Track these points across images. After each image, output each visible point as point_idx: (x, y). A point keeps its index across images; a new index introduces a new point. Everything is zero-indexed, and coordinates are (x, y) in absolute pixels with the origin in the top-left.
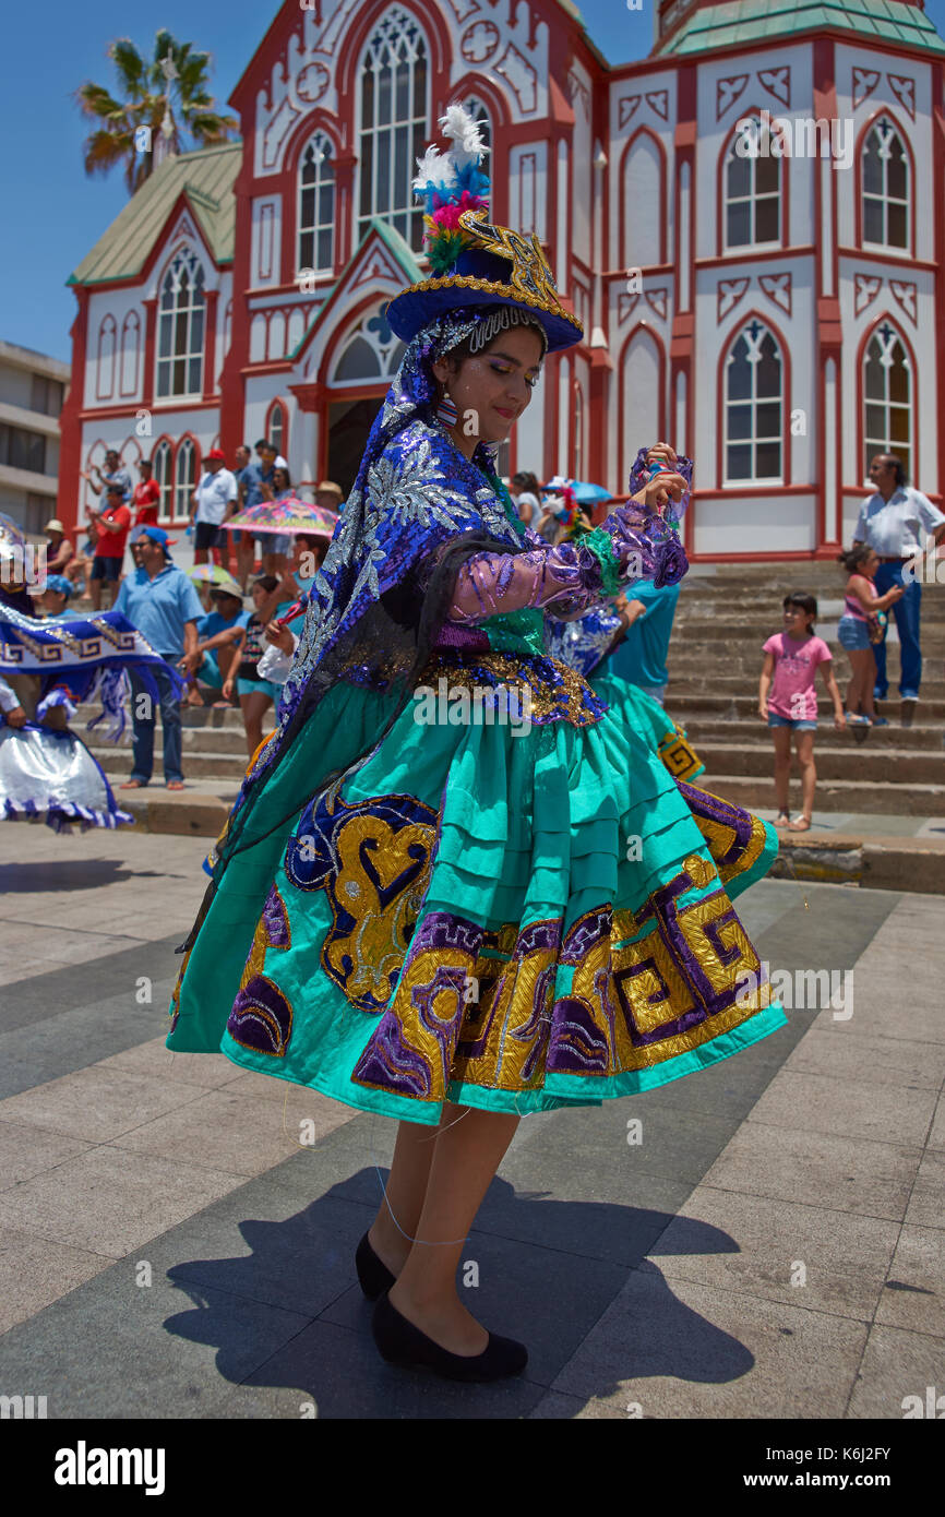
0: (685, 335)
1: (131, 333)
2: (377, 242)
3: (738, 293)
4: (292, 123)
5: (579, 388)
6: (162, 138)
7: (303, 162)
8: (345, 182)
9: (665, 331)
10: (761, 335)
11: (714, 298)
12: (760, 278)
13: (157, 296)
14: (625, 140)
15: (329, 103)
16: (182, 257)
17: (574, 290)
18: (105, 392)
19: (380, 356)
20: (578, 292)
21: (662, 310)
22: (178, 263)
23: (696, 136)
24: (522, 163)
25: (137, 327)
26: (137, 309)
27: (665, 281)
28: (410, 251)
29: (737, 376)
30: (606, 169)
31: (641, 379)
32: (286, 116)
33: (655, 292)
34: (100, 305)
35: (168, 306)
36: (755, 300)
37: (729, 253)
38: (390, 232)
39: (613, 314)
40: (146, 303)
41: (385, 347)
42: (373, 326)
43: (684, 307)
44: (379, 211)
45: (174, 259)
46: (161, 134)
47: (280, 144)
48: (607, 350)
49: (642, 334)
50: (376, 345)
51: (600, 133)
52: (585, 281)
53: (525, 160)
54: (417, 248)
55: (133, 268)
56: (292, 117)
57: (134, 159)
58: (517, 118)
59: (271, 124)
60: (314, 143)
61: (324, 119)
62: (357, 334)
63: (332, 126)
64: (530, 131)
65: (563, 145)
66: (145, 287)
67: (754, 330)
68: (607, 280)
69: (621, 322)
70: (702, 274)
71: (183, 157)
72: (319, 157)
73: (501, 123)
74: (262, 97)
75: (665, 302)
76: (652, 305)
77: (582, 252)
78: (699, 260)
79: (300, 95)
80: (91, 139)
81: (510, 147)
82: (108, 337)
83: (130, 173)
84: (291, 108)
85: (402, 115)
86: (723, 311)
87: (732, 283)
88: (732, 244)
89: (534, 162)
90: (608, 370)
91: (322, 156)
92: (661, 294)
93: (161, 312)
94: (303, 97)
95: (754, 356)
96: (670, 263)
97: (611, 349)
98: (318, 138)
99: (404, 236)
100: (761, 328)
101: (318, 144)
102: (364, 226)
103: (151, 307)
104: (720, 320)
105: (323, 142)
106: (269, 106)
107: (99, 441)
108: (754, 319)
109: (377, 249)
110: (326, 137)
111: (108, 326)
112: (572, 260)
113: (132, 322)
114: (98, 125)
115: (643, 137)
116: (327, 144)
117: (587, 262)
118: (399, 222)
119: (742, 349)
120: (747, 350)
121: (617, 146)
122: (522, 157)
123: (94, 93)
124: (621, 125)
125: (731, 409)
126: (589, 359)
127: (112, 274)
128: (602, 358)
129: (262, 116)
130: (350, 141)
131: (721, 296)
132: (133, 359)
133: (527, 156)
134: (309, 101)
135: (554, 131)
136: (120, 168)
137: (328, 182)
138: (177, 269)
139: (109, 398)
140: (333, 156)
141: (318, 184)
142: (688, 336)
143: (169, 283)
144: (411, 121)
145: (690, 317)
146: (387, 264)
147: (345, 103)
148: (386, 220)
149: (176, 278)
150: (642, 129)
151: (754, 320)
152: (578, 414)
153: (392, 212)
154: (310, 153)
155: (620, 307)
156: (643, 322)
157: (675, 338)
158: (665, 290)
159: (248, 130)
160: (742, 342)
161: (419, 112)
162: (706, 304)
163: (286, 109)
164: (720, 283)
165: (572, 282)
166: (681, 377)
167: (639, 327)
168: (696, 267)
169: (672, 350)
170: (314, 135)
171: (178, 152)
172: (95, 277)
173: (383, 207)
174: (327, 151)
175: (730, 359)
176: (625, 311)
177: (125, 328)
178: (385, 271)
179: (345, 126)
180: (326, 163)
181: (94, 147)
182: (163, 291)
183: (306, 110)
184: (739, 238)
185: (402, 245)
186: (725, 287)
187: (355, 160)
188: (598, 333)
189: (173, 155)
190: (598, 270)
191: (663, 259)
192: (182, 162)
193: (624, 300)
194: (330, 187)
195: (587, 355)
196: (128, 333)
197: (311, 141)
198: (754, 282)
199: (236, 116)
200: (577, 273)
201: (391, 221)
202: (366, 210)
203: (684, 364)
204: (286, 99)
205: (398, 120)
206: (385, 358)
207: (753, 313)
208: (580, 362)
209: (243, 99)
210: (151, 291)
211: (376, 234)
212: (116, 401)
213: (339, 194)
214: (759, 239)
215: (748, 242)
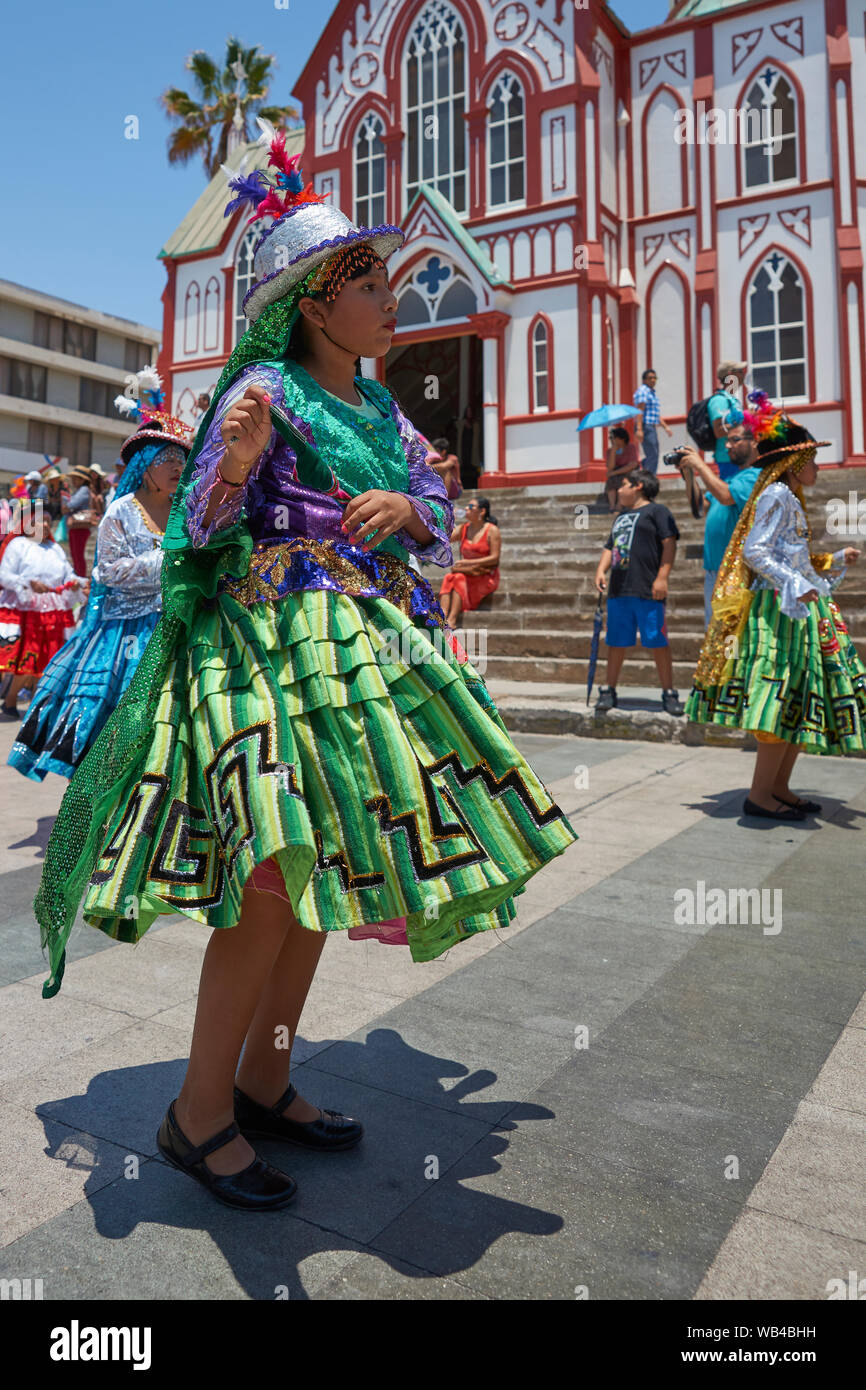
0: (708, 271)
1: (213, 296)
2: (424, 205)
3: (757, 228)
4: (347, 107)
5: (610, 324)
6: (235, 130)
7: (357, 140)
8: (394, 155)
9: (689, 269)
10: (782, 266)
11: (736, 234)
12: (779, 214)
13: (234, 263)
14: (645, 98)
15: (379, 87)
16: (254, 229)
17: (603, 234)
18: (190, 348)
19: (429, 304)
20: (606, 237)
21: (685, 249)
22: (251, 235)
23: (713, 88)
24: (552, 126)
25: (218, 291)
26: (216, 275)
27: (688, 222)
28: (453, 211)
29: (760, 306)
30: (629, 126)
31: (667, 313)
32: (342, 101)
33: (679, 233)
34: (185, 273)
35: (243, 271)
36: (775, 234)
37: (748, 192)
38: (435, 195)
39: (639, 255)
40: (225, 270)
41: (433, 297)
42: (422, 278)
43: (707, 244)
44: (424, 178)
45: (248, 231)
46: (233, 127)
47: (337, 126)
48: (635, 288)
49: (667, 272)
50: (425, 295)
51: (623, 95)
52: (613, 228)
53: (555, 123)
54: (459, 207)
55: (213, 241)
56: (347, 102)
57: (210, 150)
58: (546, 86)
59: (329, 109)
60: (366, 123)
61: (374, 101)
62: (409, 286)
63: (382, 107)
64: (559, 97)
65: (589, 107)
66: (224, 255)
67: (775, 261)
68: (632, 226)
69: (646, 263)
70: (723, 214)
71: (252, 145)
72: (371, 135)
73: (533, 92)
74: (321, 87)
75: (688, 242)
76: (675, 245)
77: (609, 202)
78: (719, 201)
79: (353, 82)
80: (174, 135)
81: (542, 111)
82: (193, 301)
83: (207, 162)
84: (346, 94)
85: (443, 92)
86: (743, 248)
87: (752, 220)
88: (750, 184)
89: (563, 124)
90: (637, 306)
91: (374, 134)
92: (684, 235)
93: (237, 277)
94: (356, 84)
95: (776, 285)
96: (692, 206)
97: (638, 288)
98: (370, 118)
99: (448, 198)
100: (781, 259)
101: (370, 124)
102: (412, 192)
103: (229, 273)
104: (741, 254)
105: (374, 121)
106: (327, 94)
107: (187, 389)
108: (774, 251)
109: (424, 211)
110: (377, 117)
111: (193, 291)
112: (601, 209)
113: (213, 287)
114: (181, 123)
115: (663, 95)
116: (378, 123)
117: (613, 210)
118: (443, 187)
119: (763, 279)
120: (768, 280)
121: (639, 103)
122: (552, 121)
123: (176, 97)
124: (642, 85)
125: (754, 335)
126: (618, 297)
127: (195, 247)
128: (630, 295)
129: (321, 102)
130: (398, 118)
131: (742, 233)
132: (214, 317)
133: (557, 119)
134: (361, 87)
135: (581, 95)
136: (198, 159)
137: (379, 156)
138: (250, 241)
139: (195, 352)
140: (384, 133)
141: (371, 158)
142: (712, 271)
143: (244, 252)
144: (451, 97)
145: (713, 253)
146: (433, 223)
147: (393, 86)
148: (431, 185)
149: (250, 247)
150: (661, 87)
151: (774, 253)
152: (609, 346)
153: (437, 178)
154: (363, 132)
155: (646, 248)
156: (668, 261)
157: (698, 273)
158: (688, 231)
159: (309, 115)
160: (763, 272)
161: (459, 88)
162: (728, 240)
163: (341, 94)
164: (740, 221)
165: (601, 230)
166: (706, 309)
167: (665, 265)
168: (717, 207)
169: (697, 282)
170: (367, 115)
171: (247, 141)
172: (181, 250)
173: (428, 174)
174: (378, 128)
175: (752, 290)
176: (650, 252)
177: (208, 292)
178: (431, 229)
179: (393, 106)
180: (378, 140)
181: (176, 142)
182: (239, 259)
183: (359, 95)
184: (757, 177)
185: (446, 206)
186: (746, 225)
187: (403, 134)
188: (625, 275)
189: (243, 144)
190: (624, 217)
191: (685, 202)
192: (250, 149)
193: (650, 242)
194: (382, 160)
195: (615, 293)
196: (209, 296)
197: (364, 121)
198: (774, 217)
199: (297, 106)
200: (605, 220)
201: (436, 186)
202: (413, 177)
203: (708, 296)
204: (342, 86)
205: (440, 97)
206: (433, 306)
207: (773, 246)
208: (610, 301)
209: (305, 90)
210: (228, 259)
211: (423, 197)
212: (201, 355)
213: (390, 165)
214: (777, 178)
215: (765, 181)
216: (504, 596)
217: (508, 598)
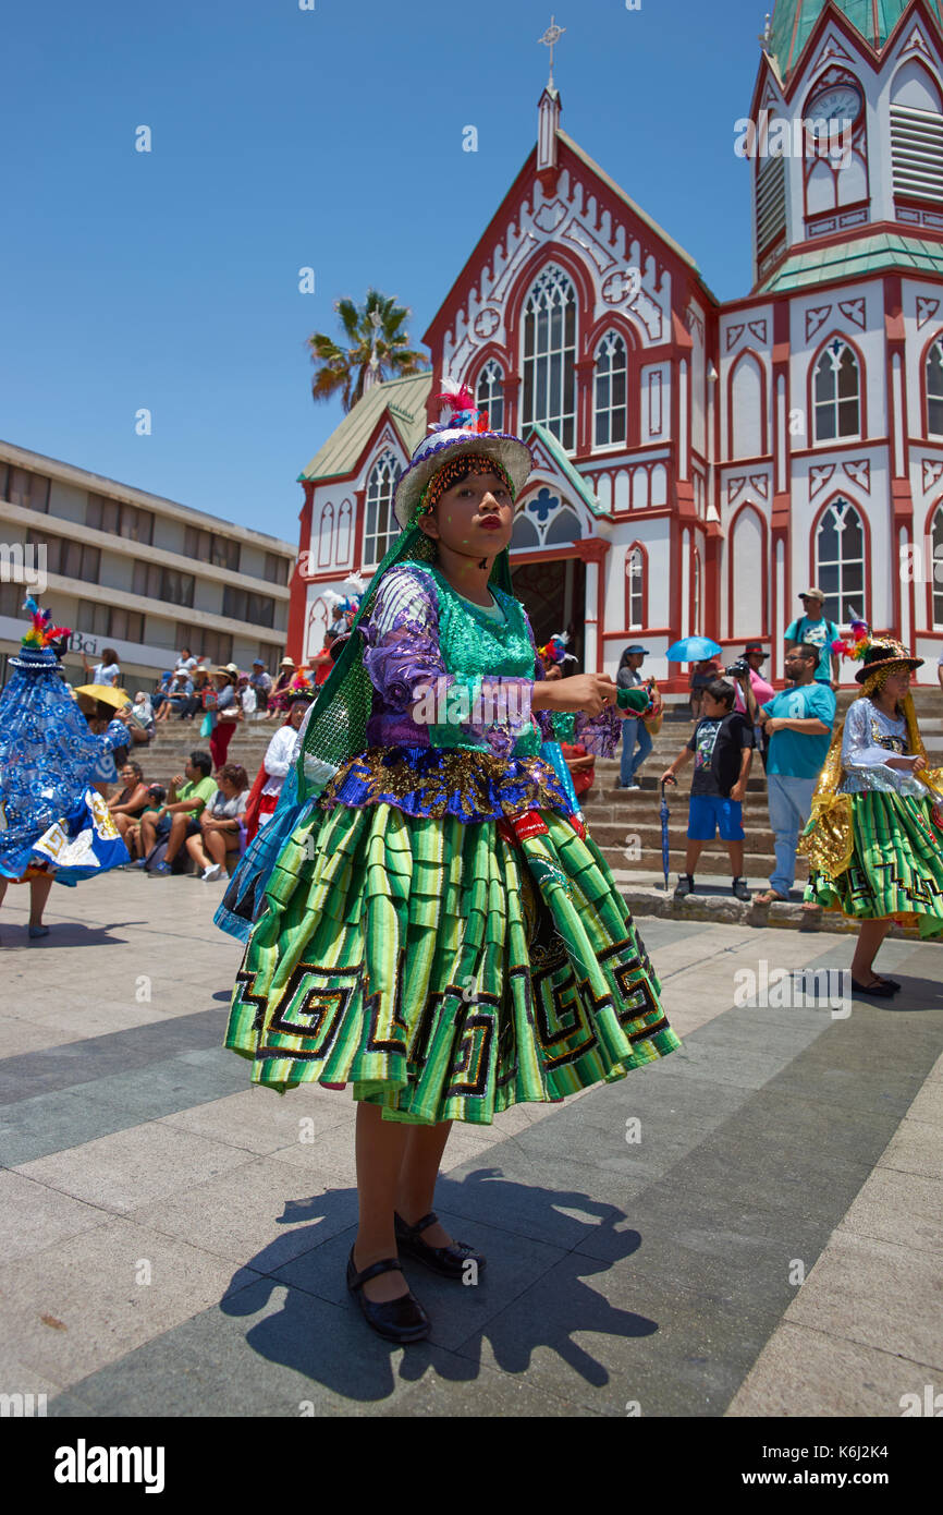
0: (783, 511)
1: (345, 516)
2: (537, 442)
3: (825, 477)
4: (470, 354)
5: (698, 553)
6: (370, 371)
7: (479, 383)
8: (512, 397)
9: (766, 508)
10: (845, 509)
11: (807, 480)
12: (844, 464)
13: (365, 487)
14: (731, 359)
15: (500, 338)
16: (385, 458)
17: (693, 475)
18: (324, 561)
19: (539, 530)
20: (696, 477)
21: (763, 491)
22: (381, 463)
23: (789, 354)
24: (651, 379)
25: (350, 512)
26: (349, 498)
27: (767, 468)
28: (563, 449)
29: (826, 543)
30: (717, 382)
31: (747, 546)
32: (467, 349)
33: (758, 477)
34: (322, 496)
35: (373, 495)
36: (840, 481)
37: (817, 445)
38: (546, 434)
39: (724, 494)
40: (356, 493)
41: (543, 523)
42: (532, 508)
43: (782, 488)
44: (537, 419)
45: (379, 460)
46: (369, 368)
47: (461, 370)
48: (720, 523)
49: (747, 510)
50: (536, 522)
51: (712, 355)
52: (702, 470)
53: (653, 376)
54: (568, 446)
55: (348, 467)
56: (471, 350)
57: (348, 388)
58: (646, 344)
59: (455, 355)
60: (488, 368)
61: (495, 350)
62: (521, 513)
63: (502, 355)
64: (658, 354)
65: (683, 364)
66: (357, 480)
67: (840, 506)
68: (719, 469)
69: (730, 502)
70: (796, 462)
71: (385, 384)
72: (491, 379)
73: (634, 348)
74: (448, 336)
75: (766, 484)
76: (755, 487)
77: (699, 447)
78: (793, 451)
79: (477, 333)
80: (318, 374)
81: (642, 366)
82: (328, 519)
83: (346, 398)
84: (470, 343)
85: (556, 345)
86: (813, 492)
87: (821, 468)
88: (819, 438)
89: (660, 377)
90: (722, 539)
91: (494, 378)
92: (763, 479)
93: (368, 500)
94: (480, 335)
95: (840, 526)
96: (769, 454)
97: (723, 523)
98: (491, 365)
99: (558, 438)
100: (845, 503)
101: (491, 369)
102: (526, 430)
103: (361, 496)
104: (811, 498)
105: (494, 367)
106: (453, 342)
107: (319, 599)
108: (839, 496)
109: (537, 447)
110: (497, 364)
111: (328, 511)
112: (692, 452)
113: (346, 508)
114: (324, 364)
115: (746, 357)
116: (498, 369)
117: (703, 454)
118: (554, 427)
119: (830, 520)
120: (834, 522)
121: (726, 363)
122: (650, 374)
123: (321, 341)
124: (729, 348)
125: (821, 568)
126: (705, 531)
127: (331, 472)
128: (716, 529)
129: (448, 349)
130: (516, 366)
131: (812, 479)
132: (346, 535)
133: (655, 373)
134: (484, 337)
135: (676, 354)
136: (338, 395)
137: (498, 398)
138: (381, 468)
139: (328, 566)
140: (502, 378)
141: (491, 399)
142: (786, 511)
143: (375, 478)
144: (563, 349)
145: (788, 496)
146: (544, 459)
147: (512, 337)
148: (544, 425)
149: (380, 474)
150: (745, 351)
151: (839, 498)
152: (697, 573)
153: (548, 419)
154: (485, 376)
155: (730, 489)
156: (749, 501)
157: (774, 512)
158: (766, 475)
159: (437, 360)
160: (830, 514)
161: (570, 342)
162: (800, 485)
163: (466, 342)
164: (811, 469)
165: (691, 471)
166: (780, 544)
167: (746, 504)
168: (791, 456)
169: (773, 521)
170: (488, 362)
171: (382, 381)
172: (319, 474)
173: (541, 415)
174: (497, 374)
175: (820, 529)
176: (734, 492)
177: (341, 513)
178: (543, 464)
179: (511, 355)
180: (497, 383)
181: (319, 381)
182: (370, 484)
183: (482, 344)
184: (825, 433)
185: (556, 444)
186: (815, 472)
187: (520, 380)
188: (712, 510)
189: (378, 383)
190: (711, 461)
191: (764, 450)
192: (384, 388)
193: (733, 483)
194: (499, 401)
195: (703, 526)
196: (342, 516)
197: (485, 367)
198: (839, 466)
199: (427, 351)
200: (695, 463)
201: (548, 425)
202: (527, 418)
203: (782, 533)
204: (467, 336)
205: (553, 349)
206: (542, 531)
207: (838, 492)
208: (698, 534)
209: (434, 338)
210: (360, 484)
211: (536, 435)
212: (333, 568)
213: (507, 406)
214: (841, 435)
215: (832, 436)
216: (598, 792)
217: (601, 794)
